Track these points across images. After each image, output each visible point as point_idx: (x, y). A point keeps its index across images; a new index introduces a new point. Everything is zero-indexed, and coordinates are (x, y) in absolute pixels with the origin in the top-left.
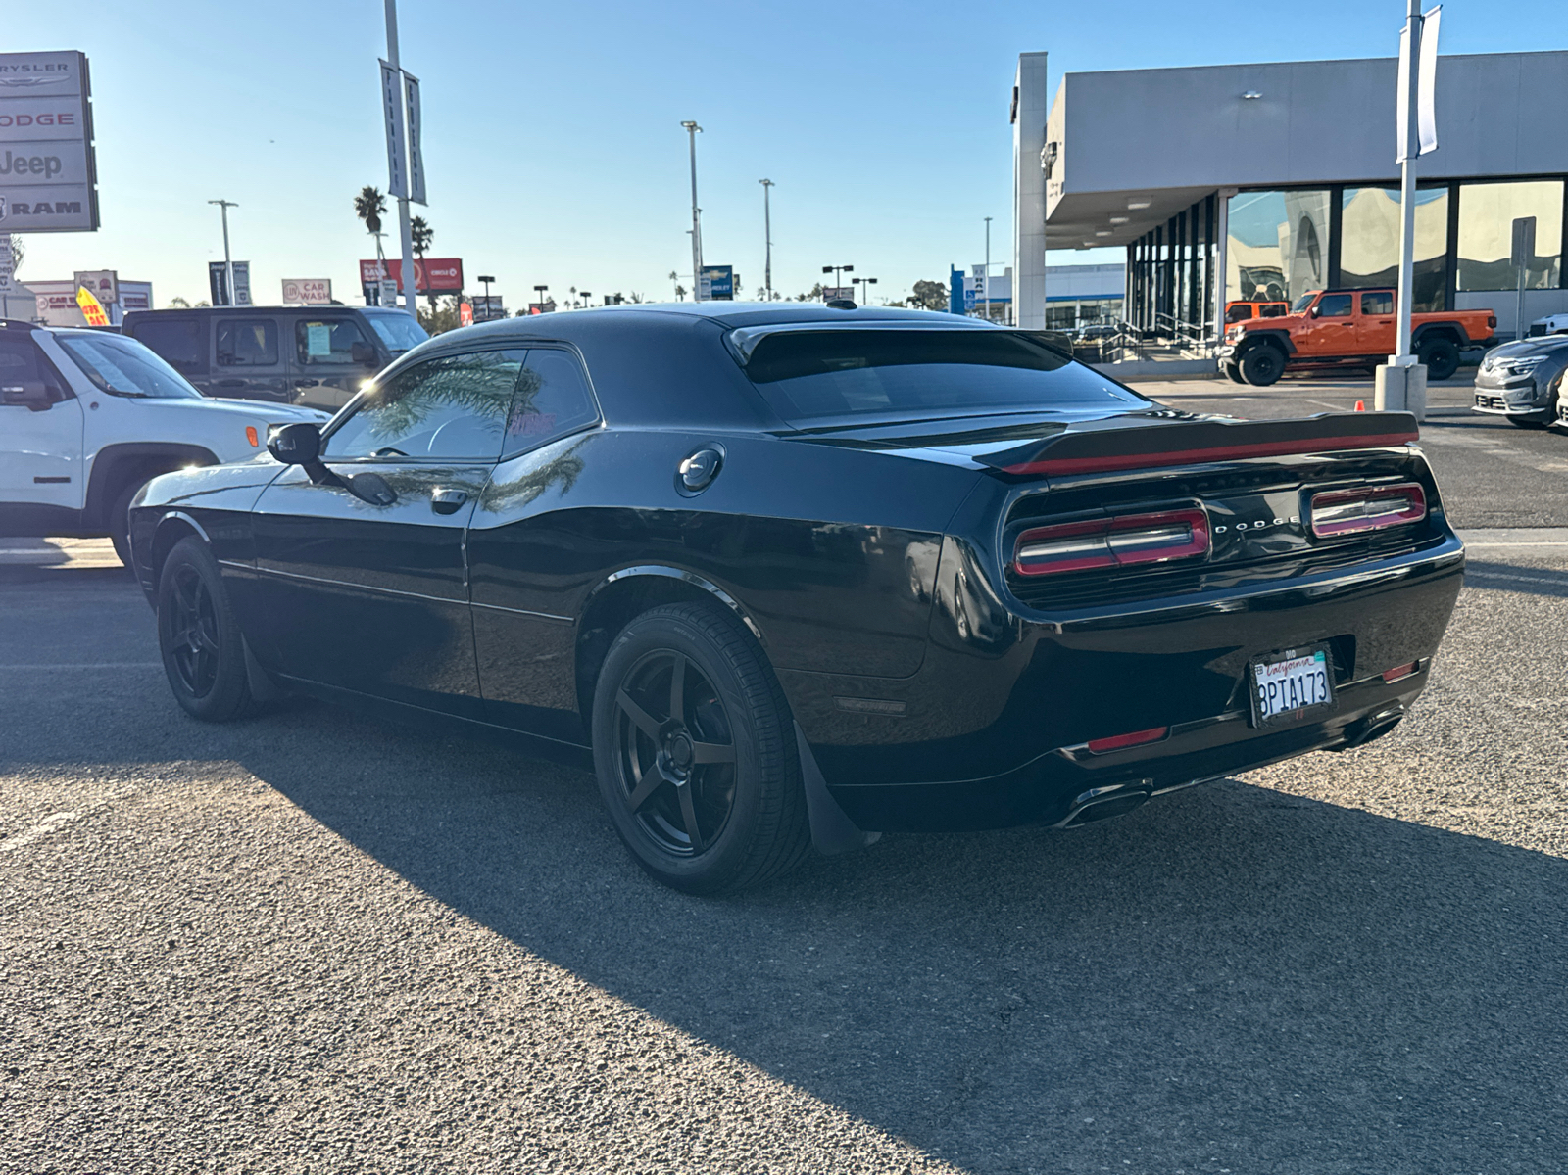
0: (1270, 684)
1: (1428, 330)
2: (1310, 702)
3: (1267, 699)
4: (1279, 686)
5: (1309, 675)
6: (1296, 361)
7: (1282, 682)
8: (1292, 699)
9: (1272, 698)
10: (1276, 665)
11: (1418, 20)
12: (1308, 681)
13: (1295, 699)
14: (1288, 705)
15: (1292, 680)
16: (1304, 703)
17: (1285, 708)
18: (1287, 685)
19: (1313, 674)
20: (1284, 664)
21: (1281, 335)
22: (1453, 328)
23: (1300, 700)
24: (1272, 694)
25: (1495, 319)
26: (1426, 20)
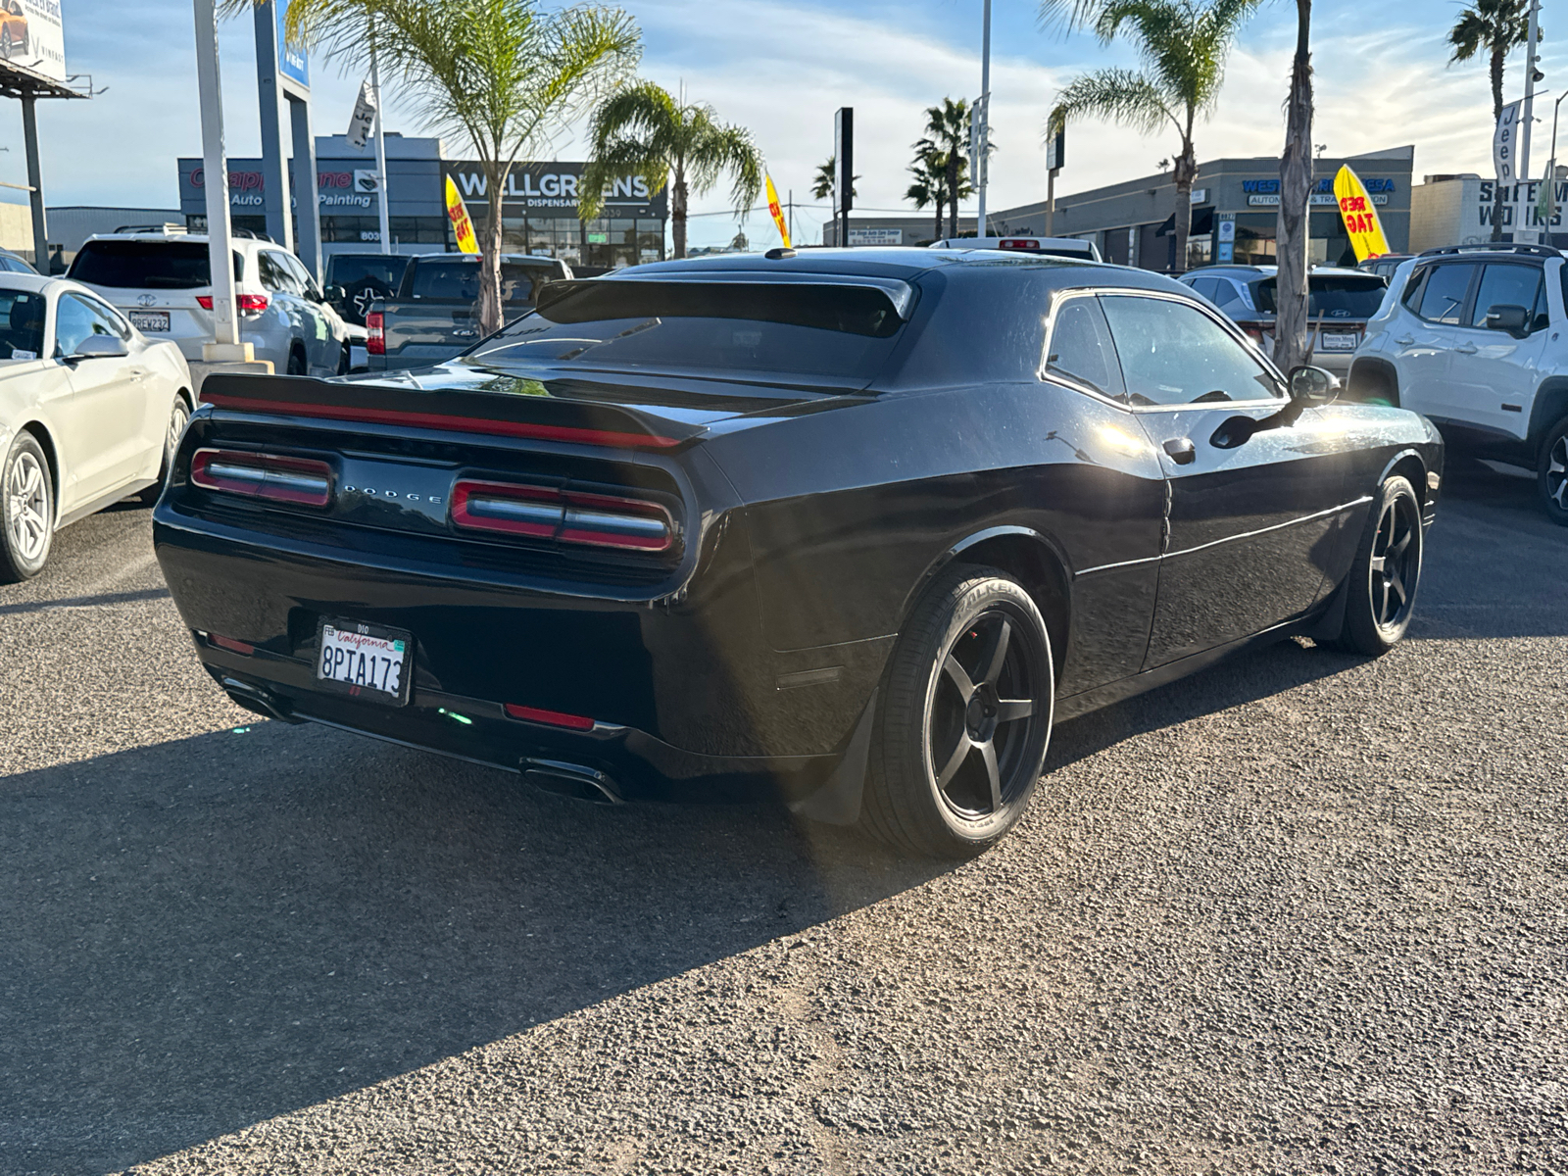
0: (338, 650)
2: (380, 687)
3: (333, 662)
4: (347, 656)
5: (384, 659)
7: (351, 653)
8: (359, 675)
9: (337, 663)
10: (349, 635)
12: (381, 666)
13: (363, 675)
14: (353, 676)
15: (362, 656)
16: (372, 684)
17: (348, 679)
18: (356, 659)
19: (389, 661)
20: (357, 636)
23: (368, 680)
24: (339, 660)
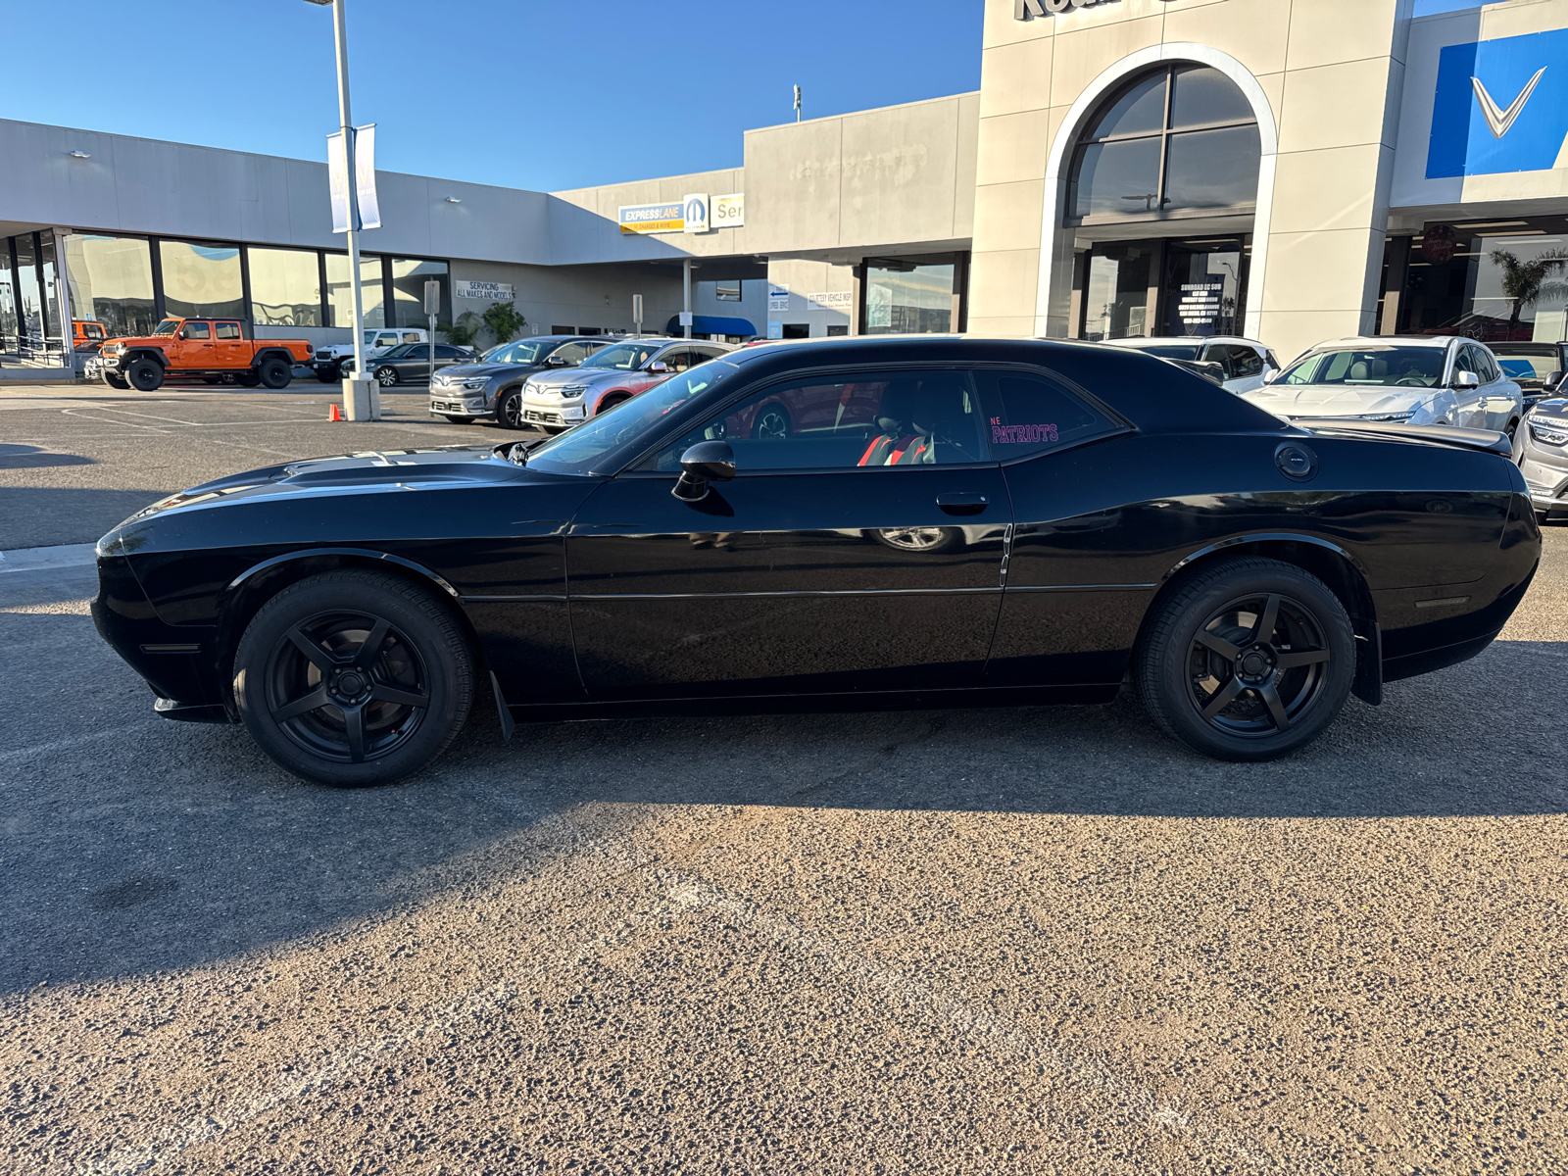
1: (268, 352)
6: (169, 372)
11: (352, 134)
21: (158, 352)
22: (285, 352)
25: (311, 347)
26: (359, 133)
